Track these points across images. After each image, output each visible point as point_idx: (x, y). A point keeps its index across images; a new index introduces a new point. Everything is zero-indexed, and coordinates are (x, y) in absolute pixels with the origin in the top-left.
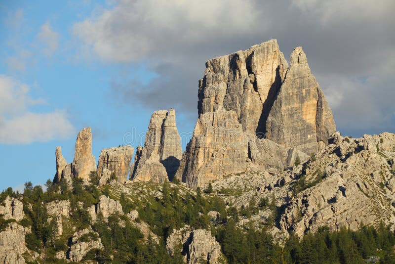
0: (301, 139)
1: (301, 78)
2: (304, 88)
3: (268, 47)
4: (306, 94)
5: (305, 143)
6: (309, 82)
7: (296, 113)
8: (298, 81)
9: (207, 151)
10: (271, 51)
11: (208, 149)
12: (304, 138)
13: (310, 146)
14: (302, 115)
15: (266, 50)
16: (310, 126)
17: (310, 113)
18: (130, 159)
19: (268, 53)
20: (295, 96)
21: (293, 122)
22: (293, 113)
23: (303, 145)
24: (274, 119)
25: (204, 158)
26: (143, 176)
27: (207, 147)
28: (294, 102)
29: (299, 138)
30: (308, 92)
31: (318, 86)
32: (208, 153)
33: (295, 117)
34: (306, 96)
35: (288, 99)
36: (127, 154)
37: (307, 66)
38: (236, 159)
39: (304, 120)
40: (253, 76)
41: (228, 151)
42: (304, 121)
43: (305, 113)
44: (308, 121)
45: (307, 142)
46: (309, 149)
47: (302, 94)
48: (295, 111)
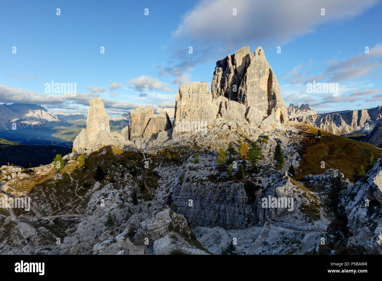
0: (258, 99)
1: (260, 63)
2: (261, 69)
3: (243, 50)
4: (263, 72)
5: (260, 102)
6: (265, 65)
7: (256, 84)
8: (258, 65)
9: (182, 111)
10: (245, 52)
11: (183, 110)
12: (260, 99)
13: (264, 104)
14: (260, 85)
15: (242, 51)
18: (145, 115)
19: (243, 53)
20: (255, 74)
21: (254, 90)
22: (254, 84)
23: (259, 103)
24: (242, 88)
25: (180, 115)
26: (151, 125)
27: (183, 108)
28: (254, 77)
29: (257, 99)
31: (271, 68)
32: (183, 112)
33: (255, 87)
34: (263, 74)
35: (251, 76)
36: (143, 112)
37: (264, 57)
38: (203, 116)
39: (260, 89)
40: (234, 66)
41: (198, 111)
44: (263, 89)
45: (262, 101)
46: (263, 106)
47: (260, 72)
48: (255, 83)
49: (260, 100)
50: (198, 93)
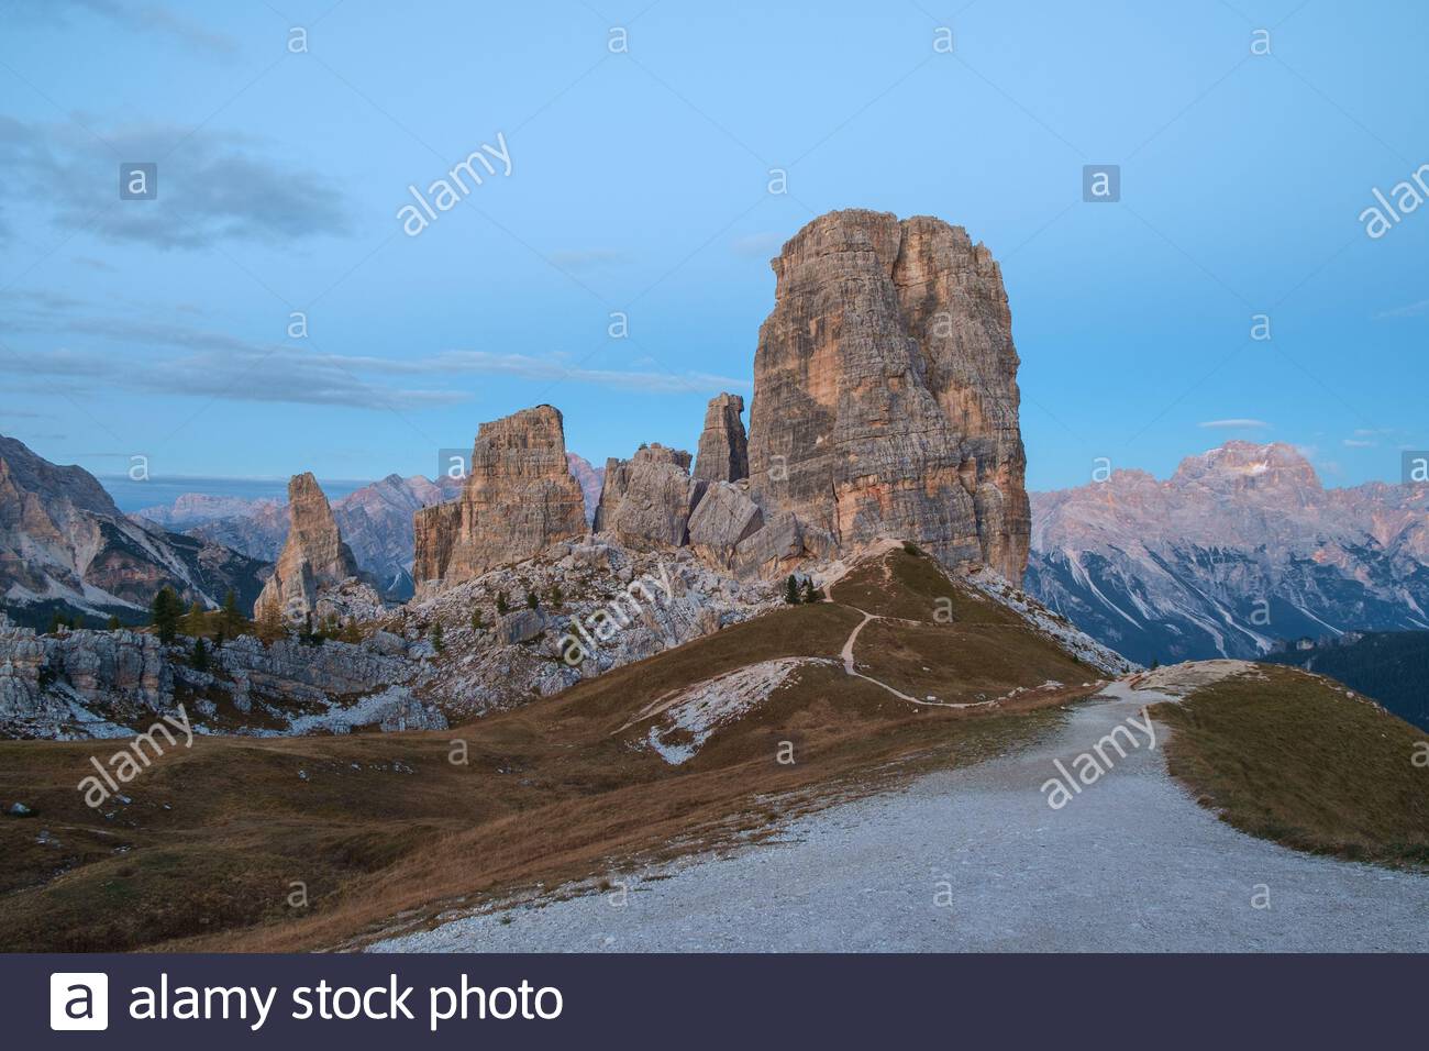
0: (795, 448)
1: (808, 292)
2: (811, 319)
4: (817, 331)
5: (803, 458)
6: (826, 300)
7: (789, 384)
12: (803, 445)
13: (818, 466)
14: (807, 386)
16: (825, 413)
17: (825, 380)
20: (790, 342)
21: (779, 409)
22: (780, 386)
23: (797, 465)
28: (785, 358)
29: (790, 446)
30: (821, 327)
33: (784, 395)
34: (817, 336)
35: (773, 350)
39: (810, 400)
42: (810, 402)
43: (813, 380)
44: (822, 401)
45: (811, 456)
46: (813, 474)
47: (808, 332)
48: (785, 380)
49: (805, 449)
50: (525, 444)
